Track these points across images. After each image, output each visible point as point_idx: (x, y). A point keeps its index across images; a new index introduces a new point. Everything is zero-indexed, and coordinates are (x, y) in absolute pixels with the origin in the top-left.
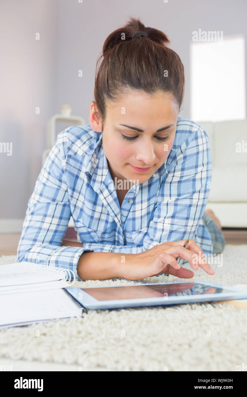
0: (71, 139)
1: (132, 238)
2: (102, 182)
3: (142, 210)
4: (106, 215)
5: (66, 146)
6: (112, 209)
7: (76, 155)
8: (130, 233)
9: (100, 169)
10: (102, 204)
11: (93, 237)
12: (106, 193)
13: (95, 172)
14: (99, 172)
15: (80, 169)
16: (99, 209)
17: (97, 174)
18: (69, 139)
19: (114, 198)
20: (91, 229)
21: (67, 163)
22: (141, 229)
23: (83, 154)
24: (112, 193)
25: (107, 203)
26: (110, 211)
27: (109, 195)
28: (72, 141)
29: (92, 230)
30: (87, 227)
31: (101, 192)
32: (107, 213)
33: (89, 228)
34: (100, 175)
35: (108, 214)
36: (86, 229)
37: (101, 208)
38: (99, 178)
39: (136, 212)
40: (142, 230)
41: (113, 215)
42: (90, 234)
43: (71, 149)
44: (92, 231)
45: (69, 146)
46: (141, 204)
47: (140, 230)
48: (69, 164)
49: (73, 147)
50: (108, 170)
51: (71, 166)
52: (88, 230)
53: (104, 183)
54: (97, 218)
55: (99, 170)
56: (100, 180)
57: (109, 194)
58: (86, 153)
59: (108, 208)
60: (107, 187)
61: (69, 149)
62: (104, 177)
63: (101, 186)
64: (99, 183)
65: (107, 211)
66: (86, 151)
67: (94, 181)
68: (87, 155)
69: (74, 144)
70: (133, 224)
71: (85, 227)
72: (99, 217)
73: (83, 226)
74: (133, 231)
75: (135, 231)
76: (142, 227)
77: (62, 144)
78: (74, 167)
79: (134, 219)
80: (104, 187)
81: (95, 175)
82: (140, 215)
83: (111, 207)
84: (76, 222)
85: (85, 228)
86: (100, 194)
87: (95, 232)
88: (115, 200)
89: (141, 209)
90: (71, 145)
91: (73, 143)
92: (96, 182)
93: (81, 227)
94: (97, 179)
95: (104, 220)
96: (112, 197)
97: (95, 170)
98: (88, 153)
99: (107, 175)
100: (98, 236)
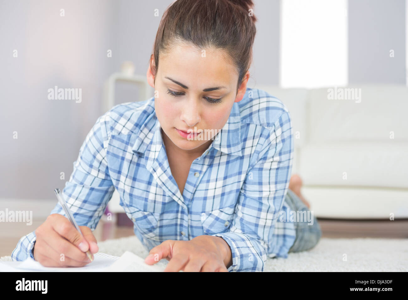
0: (113, 118)
1: (200, 221)
2: (155, 159)
3: (216, 189)
4: (162, 196)
5: (109, 126)
6: (168, 188)
7: (120, 134)
8: (199, 214)
9: (154, 144)
10: (156, 183)
11: (151, 222)
12: (159, 171)
13: (147, 149)
14: (153, 148)
15: (126, 150)
16: (153, 189)
17: (150, 151)
18: (111, 118)
19: (169, 176)
20: (146, 212)
21: (109, 144)
22: (212, 211)
23: (129, 133)
24: (166, 170)
25: (161, 183)
26: (166, 190)
27: (162, 174)
28: (115, 120)
29: (148, 213)
30: (143, 211)
31: (155, 171)
32: (162, 194)
33: (144, 211)
34: (153, 152)
35: (164, 195)
36: (142, 214)
37: (155, 188)
38: (152, 155)
39: (209, 191)
40: (213, 213)
41: (170, 194)
42: (146, 219)
43: (114, 128)
44: (148, 215)
45: (112, 126)
46: (215, 182)
47: (210, 212)
48: (112, 145)
49: (116, 126)
50: (161, 145)
51: (114, 147)
52: (144, 213)
53: (157, 160)
54: (152, 201)
55: (152, 145)
56: (153, 157)
57: (163, 172)
58: (132, 132)
59: (164, 187)
60: (160, 164)
61: (112, 129)
62: (157, 154)
63: (154, 164)
64: (152, 161)
65: (162, 191)
66: (132, 129)
67: (147, 159)
68: (133, 134)
69: (118, 122)
70: (203, 204)
71: (140, 210)
72: (154, 199)
73: (138, 210)
74: (202, 212)
75: (204, 212)
76: (213, 209)
77: (104, 123)
78: (118, 148)
79: (205, 199)
80: (157, 164)
81: (148, 152)
82: (213, 195)
83: (167, 186)
84: (130, 207)
85: (140, 212)
86: (153, 173)
87: (152, 214)
88: (170, 178)
89: (214, 188)
90: (114, 124)
91: (116, 121)
92: (149, 160)
93: (135, 212)
94: (150, 157)
95: (160, 202)
96: (167, 175)
97: (147, 147)
98: (134, 132)
99: (160, 151)
100: (156, 219)
